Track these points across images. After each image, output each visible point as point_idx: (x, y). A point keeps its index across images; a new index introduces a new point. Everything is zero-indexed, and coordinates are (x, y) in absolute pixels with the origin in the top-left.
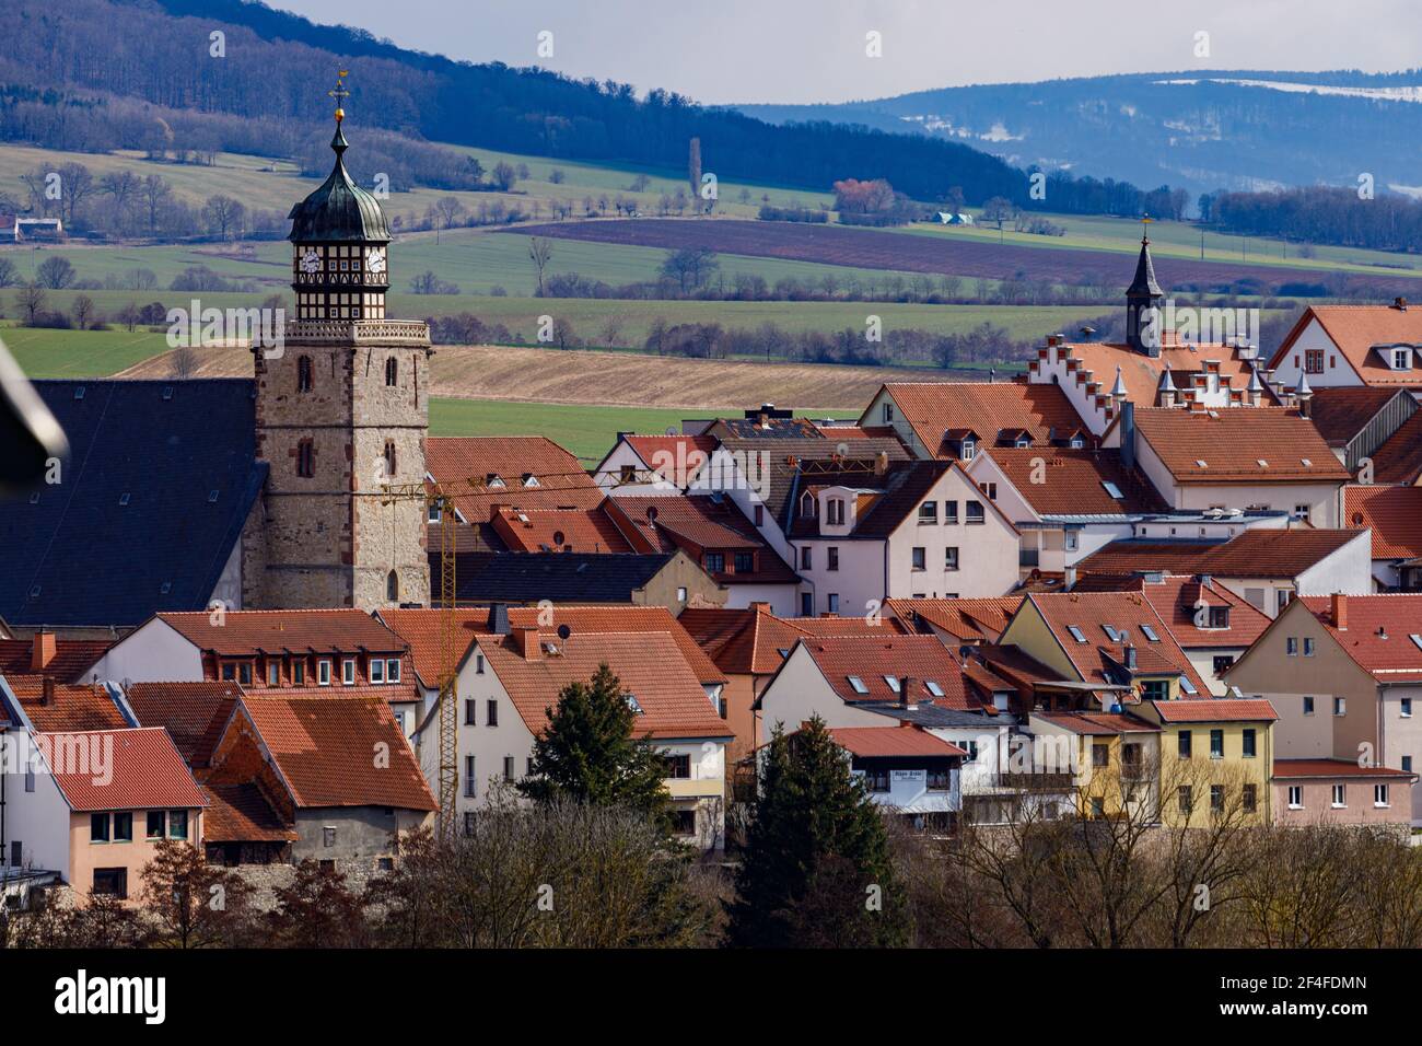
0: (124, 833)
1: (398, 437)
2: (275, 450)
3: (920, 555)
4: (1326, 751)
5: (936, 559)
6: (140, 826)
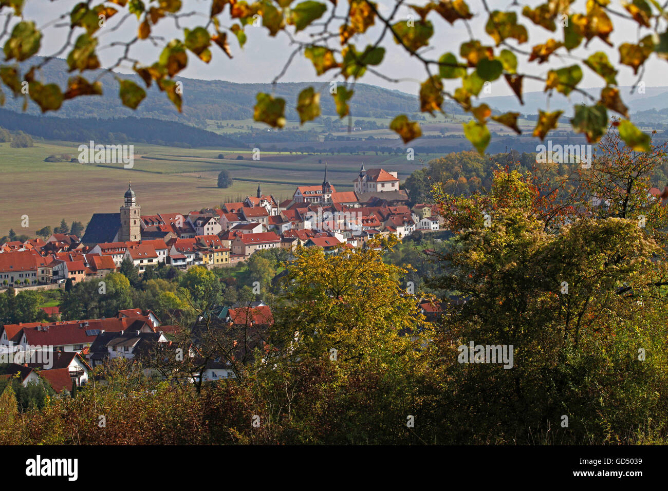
0: (75, 273)
1: (136, 220)
2: (122, 222)
3: (208, 229)
4: (240, 253)
5: (210, 229)
6: (77, 272)
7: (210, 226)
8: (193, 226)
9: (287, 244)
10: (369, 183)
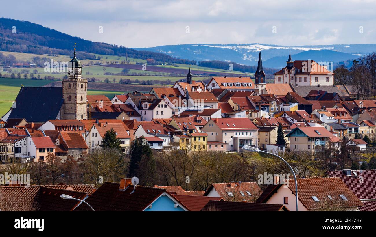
0: (44, 151)
1: (83, 95)
2: (65, 97)
3: (158, 113)
4: (215, 140)
5: (160, 113)
6: (46, 150)
7: (160, 110)
8: (136, 109)
9: (263, 134)
10: (298, 77)
